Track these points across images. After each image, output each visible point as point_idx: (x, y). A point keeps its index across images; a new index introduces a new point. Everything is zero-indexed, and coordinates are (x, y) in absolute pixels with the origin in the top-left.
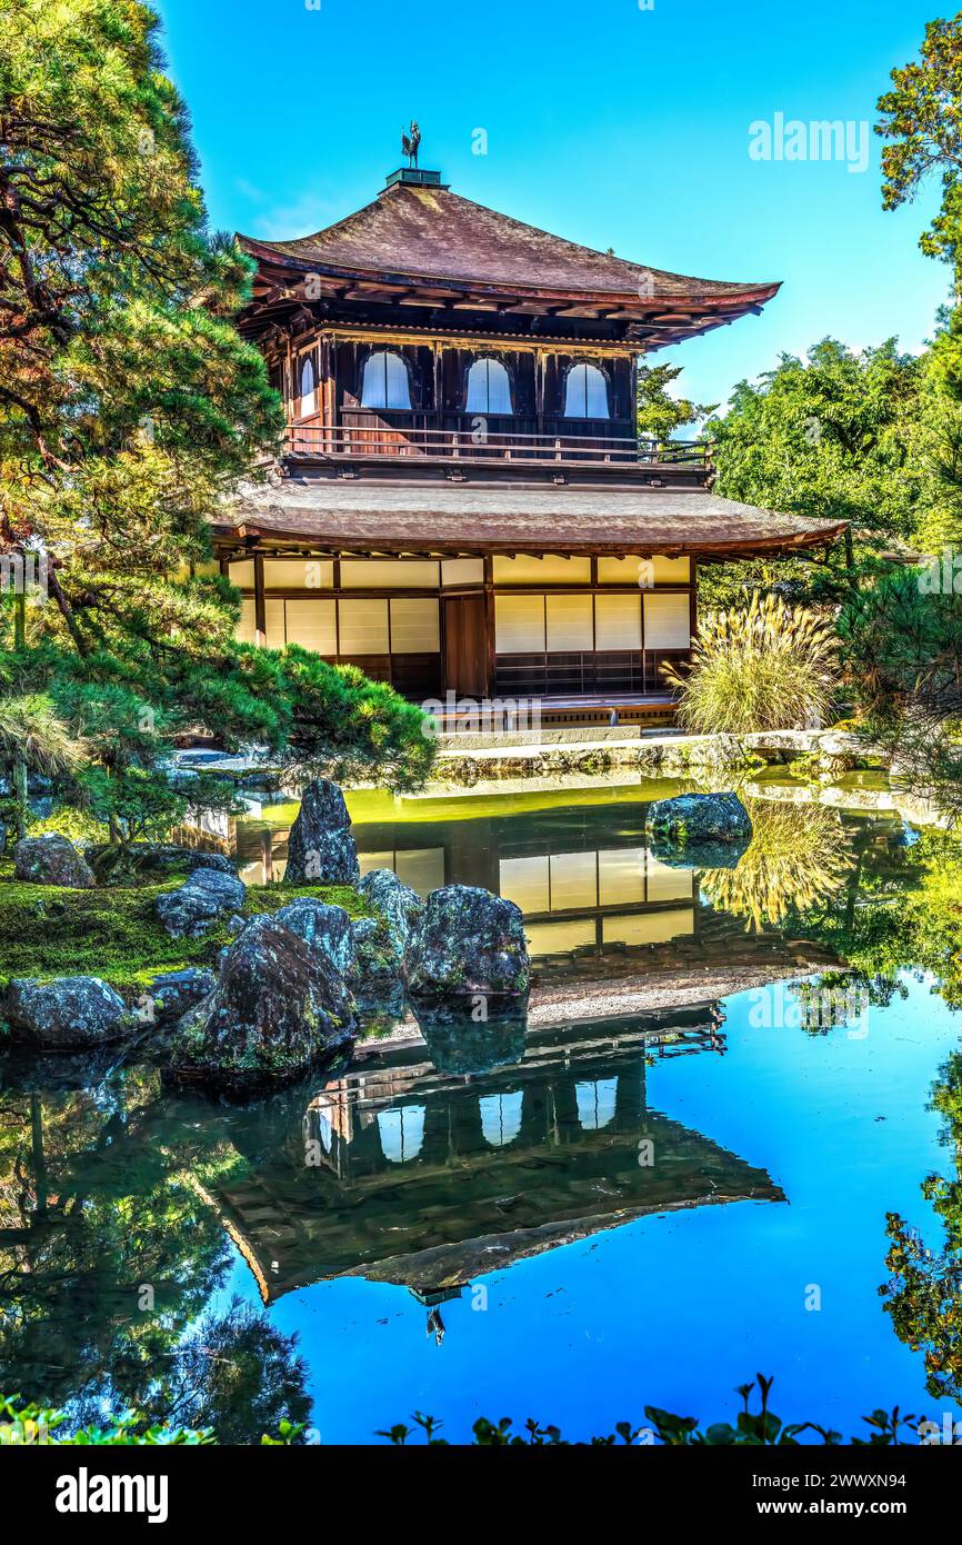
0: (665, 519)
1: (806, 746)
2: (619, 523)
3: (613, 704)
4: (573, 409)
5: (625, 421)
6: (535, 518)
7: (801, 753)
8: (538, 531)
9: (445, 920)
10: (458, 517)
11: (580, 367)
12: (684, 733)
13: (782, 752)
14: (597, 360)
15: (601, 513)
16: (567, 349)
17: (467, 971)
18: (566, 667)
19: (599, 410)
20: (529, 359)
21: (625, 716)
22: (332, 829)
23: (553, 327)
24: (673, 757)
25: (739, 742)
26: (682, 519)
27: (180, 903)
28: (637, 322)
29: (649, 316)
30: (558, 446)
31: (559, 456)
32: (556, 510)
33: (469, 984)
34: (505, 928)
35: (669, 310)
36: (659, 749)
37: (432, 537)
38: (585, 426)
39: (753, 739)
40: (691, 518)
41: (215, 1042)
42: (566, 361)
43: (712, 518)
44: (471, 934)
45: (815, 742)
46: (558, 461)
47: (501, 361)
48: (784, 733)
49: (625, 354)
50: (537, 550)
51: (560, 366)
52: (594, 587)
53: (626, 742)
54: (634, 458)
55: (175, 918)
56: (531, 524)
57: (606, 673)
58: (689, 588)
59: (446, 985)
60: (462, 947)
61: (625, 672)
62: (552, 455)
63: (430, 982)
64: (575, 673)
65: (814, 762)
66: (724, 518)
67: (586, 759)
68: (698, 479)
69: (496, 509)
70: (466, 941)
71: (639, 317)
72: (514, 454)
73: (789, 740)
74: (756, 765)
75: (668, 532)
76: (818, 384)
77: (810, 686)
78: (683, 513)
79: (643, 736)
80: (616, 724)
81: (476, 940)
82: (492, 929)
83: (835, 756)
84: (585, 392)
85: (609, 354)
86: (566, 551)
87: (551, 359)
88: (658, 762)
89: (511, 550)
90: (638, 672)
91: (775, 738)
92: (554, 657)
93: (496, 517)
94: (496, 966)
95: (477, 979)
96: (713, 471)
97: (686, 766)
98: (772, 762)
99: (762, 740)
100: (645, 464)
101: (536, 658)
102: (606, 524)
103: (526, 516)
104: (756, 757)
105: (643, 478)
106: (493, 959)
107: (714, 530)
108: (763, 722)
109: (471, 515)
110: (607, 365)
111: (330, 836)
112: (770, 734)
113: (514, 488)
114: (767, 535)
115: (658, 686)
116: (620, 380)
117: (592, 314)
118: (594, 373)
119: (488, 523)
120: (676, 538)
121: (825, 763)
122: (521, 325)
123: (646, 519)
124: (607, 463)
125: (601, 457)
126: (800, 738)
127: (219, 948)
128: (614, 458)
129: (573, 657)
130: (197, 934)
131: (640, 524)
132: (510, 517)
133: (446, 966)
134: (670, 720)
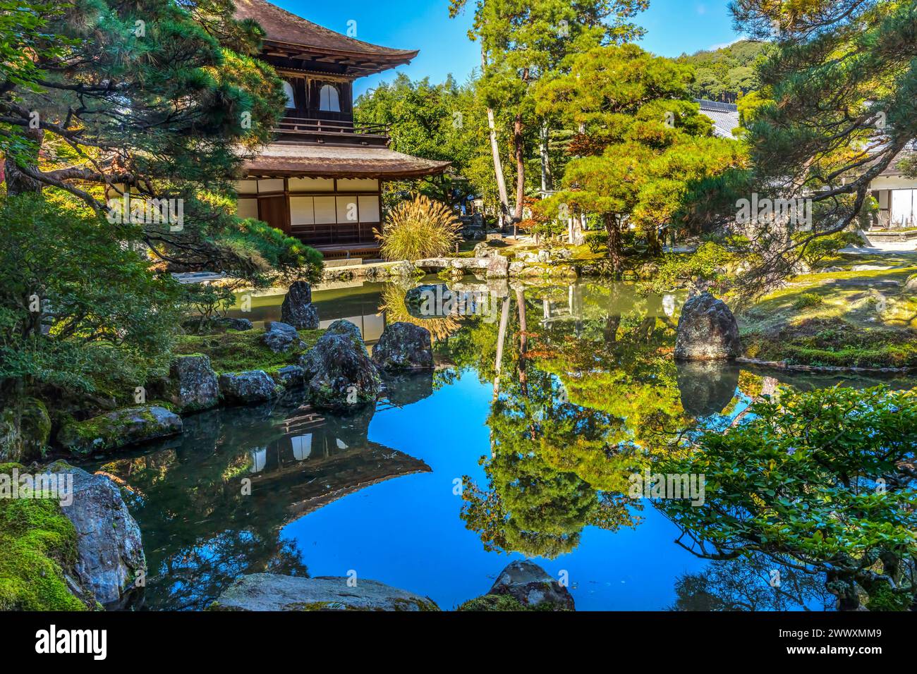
0: (370, 161)
1: (446, 265)
2: (351, 162)
3: (347, 248)
4: (324, 107)
5: (348, 113)
6: (311, 159)
7: (443, 268)
8: (315, 165)
9: (398, 338)
10: (276, 158)
11: (326, 86)
12: (384, 261)
13: (431, 268)
14: (334, 83)
15: (342, 157)
16: (320, 77)
17: (410, 359)
18: (324, 231)
19: (336, 108)
20: (302, 81)
21: (354, 254)
22: (306, 304)
23: (313, 66)
24: (381, 273)
25: (414, 264)
26: (378, 160)
27: (276, 337)
28: (352, 65)
29: (359, 63)
30: (319, 125)
31: (320, 130)
32: (321, 156)
33: (412, 364)
34: (424, 338)
35: (370, 61)
36: (375, 268)
37: (265, 168)
38: (329, 115)
39: (420, 262)
40: (382, 160)
41: (339, 392)
42: (320, 84)
43: (391, 160)
44: (410, 343)
45: (450, 263)
46: (320, 132)
47: (289, 82)
48: (434, 259)
49: (346, 81)
50: (313, 175)
51: (317, 86)
52: (335, 192)
53: (358, 266)
54: (352, 131)
55: (275, 343)
56: (311, 162)
57: (342, 234)
58: (378, 193)
59: (402, 366)
60: (407, 349)
61: (351, 233)
62: (316, 129)
63: (395, 365)
64: (328, 234)
65: (450, 272)
66: (397, 160)
67: (342, 274)
68: (382, 142)
69: (292, 154)
70: (409, 346)
71: (354, 64)
72: (299, 128)
73: (437, 262)
74: (421, 274)
75: (373, 167)
76: (414, 98)
77: (443, 238)
78: (378, 158)
79: (363, 263)
80: (350, 258)
81: (412, 345)
82: (419, 340)
83: (459, 269)
84: (329, 99)
85: (340, 80)
86: (326, 175)
87: (312, 82)
88: (375, 275)
89: (301, 175)
90: (357, 233)
91: (430, 261)
92: (319, 227)
93: (294, 158)
94: (423, 356)
95: (415, 362)
96: (390, 138)
97: (390, 276)
98: (428, 273)
99: (424, 263)
100: (358, 133)
101: (310, 227)
102: (345, 162)
103: (308, 158)
104: (420, 271)
105: (358, 142)
106: (421, 353)
107: (394, 166)
108: (424, 256)
109: (283, 158)
110: (338, 86)
111: (306, 307)
112: (428, 260)
113: (299, 145)
114: (418, 169)
115: (370, 239)
116: (345, 94)
117: (332, 61)
118: (333, 90)
119: (291, 161)
120: (378, 170)
121: (454, 272)
122: (298, 65)
123: (363, 160)
124: (342, 133)
125: (339, 130)
126: (444, 262)
127: (299, 356)
128: (345, 131)
129: (327, 227)
130: (285, 350)
131: (360, 162)
132: (300, 159)
133: (402, 357)
134: (376, 255)
